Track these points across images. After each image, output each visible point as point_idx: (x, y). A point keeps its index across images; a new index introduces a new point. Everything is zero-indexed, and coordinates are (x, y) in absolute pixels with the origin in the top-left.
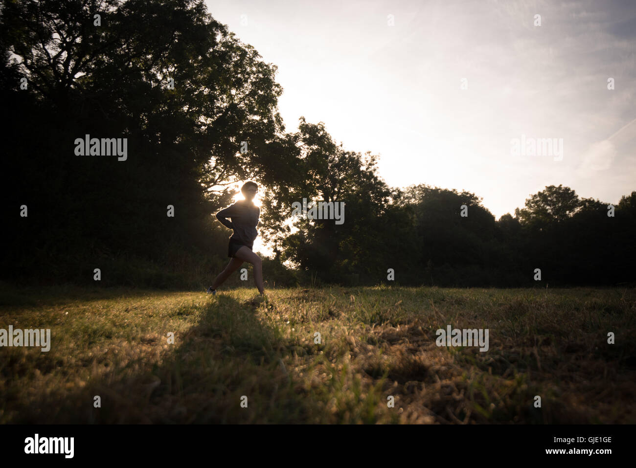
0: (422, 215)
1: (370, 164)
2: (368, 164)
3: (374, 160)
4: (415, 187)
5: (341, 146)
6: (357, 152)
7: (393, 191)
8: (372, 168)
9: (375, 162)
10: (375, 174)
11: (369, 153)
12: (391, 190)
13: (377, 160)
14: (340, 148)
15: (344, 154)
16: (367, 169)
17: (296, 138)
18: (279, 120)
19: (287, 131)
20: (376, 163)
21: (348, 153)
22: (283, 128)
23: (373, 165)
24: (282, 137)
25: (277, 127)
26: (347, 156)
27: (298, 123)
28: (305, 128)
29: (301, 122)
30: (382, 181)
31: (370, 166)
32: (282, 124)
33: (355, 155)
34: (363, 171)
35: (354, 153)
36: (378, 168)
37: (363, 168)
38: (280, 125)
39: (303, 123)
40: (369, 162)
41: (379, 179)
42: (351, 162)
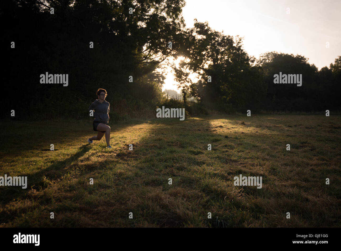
0: (271, 69)
1: (239, 43)
2: (237, 42)
3: (240, 40)
4: (269, 53)
5: (223, 32)
6: (231, 36)
7: (251, 58)
8: (240, 45)
9: (241, 41)
10: (242, 48)
11: (238, 36)
12: (250, 57)
13: (242, 40)
14: (222, 34)
15: (224, 37)
16: (237, 45)
17: (192, 31)
18: (182, 21)
19: (187, 27)
20: (242, 42)
21: (226, 36)
22: (184, 25)
23: (240, 43)
24: (185, 30)
25: (182, 25)
26: (225, 38)
28: (197, 25)
29: (195, 22)
30: (245, 52)
31: (238, 44)
32: (184, 23)
33: (230, 37)
34: (234, 47)
35: (229, 36)
36: (243, 44)
37: (235, 45)
39: (196, 22)
40: (238, 41)
41: (244, 51)
42: (228, 42)
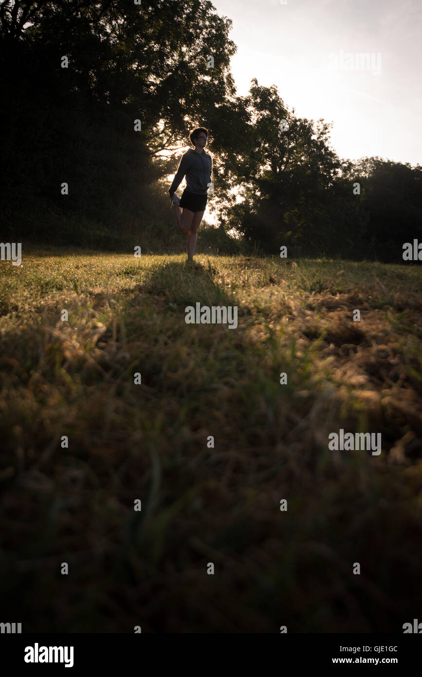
0: (371, 189)
1: (322, 133)
2: (320, 132)
3: (326, 129)
4: (367, 160)
5: (293, 112)
7: (344, 163)
8: (324, 137)
9: (327, 131)
10: (326, 144)
11: (322, 120)
12: (342, 161)
13: (329, 129)
14: (292, 115)
15: (296, 121)
16: (318, 138)
17: (247, 101)
18: (230, 81)
19: (238, 94)
20: (329, 132)
21: (300, 120)
22: (233, 91)
23: (325, 134)
24: (233, 100)
25: (228, 90)
26: (298, 123)
27: (250, 85)
28: (256, 92)
29: (253, 85)
30: (333, 152)
31: (322, 135)
32: (233, 86)
33: (307, 122)
34: (314, 140)
35: (306, 121)
36: (329, 137)
37: (314, 137)
38: (231, 87)
39: (255, 85)
40: (321, 131)
41: (330, 149)
42: (302, 130)
